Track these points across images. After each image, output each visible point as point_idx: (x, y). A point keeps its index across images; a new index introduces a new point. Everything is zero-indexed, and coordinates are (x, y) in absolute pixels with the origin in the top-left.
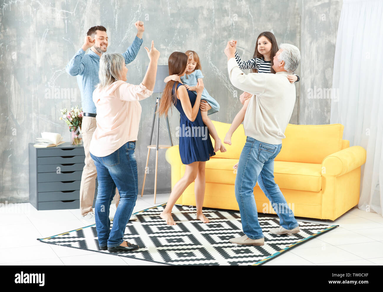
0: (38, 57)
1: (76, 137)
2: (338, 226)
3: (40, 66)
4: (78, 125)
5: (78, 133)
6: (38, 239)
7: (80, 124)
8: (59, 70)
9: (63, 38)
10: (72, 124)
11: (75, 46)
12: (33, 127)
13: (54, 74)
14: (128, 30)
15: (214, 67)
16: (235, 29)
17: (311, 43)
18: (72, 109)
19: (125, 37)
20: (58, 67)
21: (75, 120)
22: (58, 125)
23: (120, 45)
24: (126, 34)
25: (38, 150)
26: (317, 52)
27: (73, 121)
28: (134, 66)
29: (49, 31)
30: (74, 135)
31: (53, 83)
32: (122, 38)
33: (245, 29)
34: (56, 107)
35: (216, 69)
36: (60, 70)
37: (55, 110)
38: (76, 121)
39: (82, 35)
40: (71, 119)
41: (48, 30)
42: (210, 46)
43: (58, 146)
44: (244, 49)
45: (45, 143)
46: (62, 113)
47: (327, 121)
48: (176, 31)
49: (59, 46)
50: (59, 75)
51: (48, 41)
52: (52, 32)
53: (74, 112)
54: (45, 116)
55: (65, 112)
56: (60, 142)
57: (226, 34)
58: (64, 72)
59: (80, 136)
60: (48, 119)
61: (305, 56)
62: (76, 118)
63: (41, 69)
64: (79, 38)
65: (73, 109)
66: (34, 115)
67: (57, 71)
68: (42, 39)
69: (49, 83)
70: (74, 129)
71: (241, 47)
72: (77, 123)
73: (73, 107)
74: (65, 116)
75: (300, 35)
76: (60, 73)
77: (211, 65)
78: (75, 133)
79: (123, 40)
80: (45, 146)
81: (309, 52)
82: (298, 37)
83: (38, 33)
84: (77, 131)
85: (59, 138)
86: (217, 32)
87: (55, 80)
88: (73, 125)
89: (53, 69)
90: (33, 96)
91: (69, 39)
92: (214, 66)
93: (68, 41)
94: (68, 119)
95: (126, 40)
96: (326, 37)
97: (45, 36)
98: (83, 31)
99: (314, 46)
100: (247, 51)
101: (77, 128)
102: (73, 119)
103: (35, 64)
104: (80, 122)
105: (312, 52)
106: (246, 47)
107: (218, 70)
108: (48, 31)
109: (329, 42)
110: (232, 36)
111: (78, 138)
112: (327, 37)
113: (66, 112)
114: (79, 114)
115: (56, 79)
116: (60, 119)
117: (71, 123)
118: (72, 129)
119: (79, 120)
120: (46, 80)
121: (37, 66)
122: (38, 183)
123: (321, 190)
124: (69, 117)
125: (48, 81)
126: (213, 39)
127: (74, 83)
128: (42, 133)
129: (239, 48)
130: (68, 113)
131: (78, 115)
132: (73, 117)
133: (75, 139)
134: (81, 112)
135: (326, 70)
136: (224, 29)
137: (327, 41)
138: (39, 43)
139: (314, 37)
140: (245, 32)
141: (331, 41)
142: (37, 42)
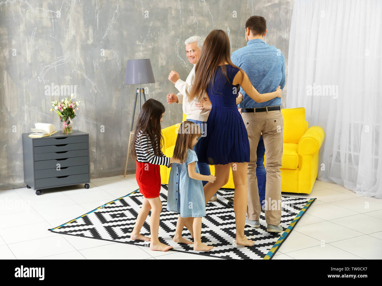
0: (28, 54)
1: (67, 126)
2: (316, 199)
3: (30, 62)
4: (68, 116)
5: (69, 122)
6: (49, 230)
7: (70, 114)
8: (47, 66)
9: (51, 36)
10: (63, 115)
11: (61, 43)
12: (26, 119)
13: (43, 69)
14: (108, 28)
15: (182, 61)
16: (198, 27)
18: (63, 101)
19: (106, 34)
20: (47, 63)
21: (66, 111)
22: (48, 116)
23: (101, 42)
24: (107, 31)
25: (34, 140)
27: (63, 112)
28: (114, 61)
29: (37, 29)
30: (64, 125)
31: (42, 78)
32: (103, 36)
33: (207, 27)
34: (45, 100)
35: (184, 62)
36: (49, 66)
37: (45, 102)
38: (67, 112)
39: (67, 33)
40: (62, 110)
41: (36, 29)
42: (178, 42)
43: (51, 135)
45: (38, 133)
46: (53, 105)
48: (149, 29)
49: (47, 43)
50: (48, 70)
51: (37, 39)
52: (40, 31)
53: (64, 104)
54: (37, 107)
55: (56, 103)
56: (53, 132)
57: (191, 31)
58: (52, 67)
59: (70, 125)
60: (39, 110)
62: (66, 109)
63: (31, 64)
64: (64, 36)
65: (64, 101)
66: (26, 107)
67: (45, 66)
68: (32, 37)
69: (39, 77)
70: (65, 119)
73: (63, 99)
74: (56, 108)
76: (49, 68)
77: (179, 58)
78: (66, 123)
79: (104, 37)
80: (40, 136)
83: (27, 32)
84: (68, 121)
85: (51, 128)
86: (184, 30)
87: (44, 75)
88: (63, 116)
89: (42, 64)
90: (24, 90)
91: (56, 37)
92: (181, 59)
93: (55, 38)
94: (59, 110)
95: (106, 37)
96: (277, 33)
97: (34, 35)
98: (68, 29)
101: (68, 118)
102: (64, 110)
103: (26, 60)
104: (70, 112)
107: (185, 63)
108: (36, 30)
109: (280, 37)
110: (196, 33)
111: (68, 127)
113: (57, 103)
114: (69, 105)
115: (45, 74)
116: (51, 110)
117: (62, 113)
118: (63, 120)
119: (69, 111)
120: (36, 75)
121: (27, 62)
122: (35, 170)
123: (298, 167)
124: (60, 108)
125: (38, 75)
126: (180, 36)
127: (62, 77)
128: (35, 124)
130: (59, 105)
131: (68, 107)
132: (65, 108)
133: (66, 128)
134: (71, 103)
136: (190, 27)
137: (278, 36)
138: (29, 41)
140: (206, 30)
141: (282, 36)
142: (27, 40)
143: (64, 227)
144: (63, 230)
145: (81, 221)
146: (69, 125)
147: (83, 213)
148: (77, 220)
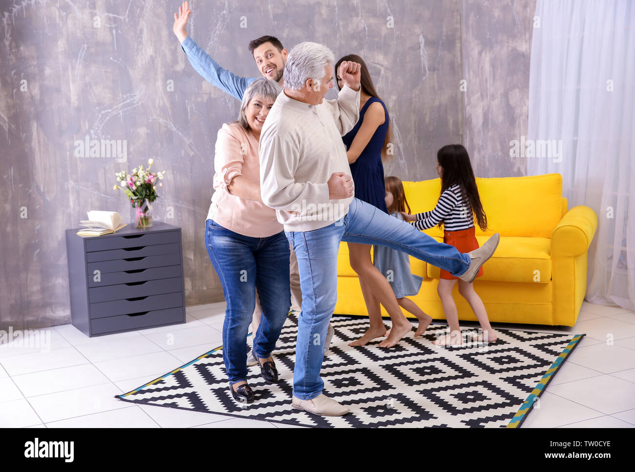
0: (73, 91)
1: (142, 215)
2: (585, 335)
3: (76, 105)
4: (145, 197)
5: (146, 209)
6: (117, 397)
7: (148, 194)
8: (106, 111)
9: (111, 58)
10: (136, 195)
11: (129, 70)
12: (71, 204)
13: (100, 116)
14: (211, 43)
16: (368, 36)
17: (480, 53)
18: (134, 171)
20: (106, 105)
21: (140, 189)
22: (109, 198)
24: (208, 48)
25: (87, 240)
26: (493, 66)
27: (136, 190)
28: (223, 99)
29: (88, 48)
30: (138, 213)
31: (98, 131)
33: (383, 35)
34: (105, 169)
36: (110, 110)
37: (105, 174)
38: (143, 191)
39: (140, 53)
40: (134, 188)
41: (86, 46)
43: (116, 232)
44: (382, 66)
45: (94, 228)
46: (118, 179)
47: (515, 170)
49: (105, 72)
50: (107, 118)
51: (87, 63)
52: (93, 50)
53: (138, 176)
54: (90, 184)
55: (124, 176)
56: (120, 225)
57: (355, 43)
58: (115, 113)
59: (148, 214)
60: (93, 189)
61: (472, 74)
62: (141, 185)
63: (78, 109)
64: (135, 58)
65: (136, 171)
66: (71, 184)
67: (103, 112)
68: (78, 61)
69: (92, 132)
70: (140, 204)
71: (378, 64)
72: (144, 193)
73: (136, 169)
74: (124, 184)
75: (461, 42)
76: (110, 114)
78: (141, 210)
80: (97, 233)
81: (478, 66)
82: (458, 45)
83: (71, 52)
84: (144, 207)
85: (116, 220)
86: (343, 42)
87: (101, 127)
88: (137, 197)
89: (97, 108)
90: (68, 153)
91: (120, 59)
93: (119, 62)
94: (128, 187)
96: (508, 42)
97: (83, 58)
98: (141, 46)
99: (487, 58)
100: (386, 68)
101: (144, 201)
102: (137, 188)
103: (69, 101)
104: (148, 191)
105: (482, 67)
106: (386, 63)
108: (86, 48)
109: (514, 50)
110: (365, 47)
111: (145, 216)
112: (511, 42)
113: (126, 176)
114: (146, 179)
115: (103, 124)
116: (115, 187)
117: (134, 193)
118: (136, 204)
119: (146, 189)
120: (87, 127)
121: (72, 105)
123: (551, 279)
124: (131, 184)
125: (90, 128)
127: (132, 131)
128: (88, 213)
129: (376, 65)
130: (129, 179)
131: (145, 181)
132: (138, 184)
133: (141, 219)
134: (149, 175)
135: (510, 93)
136: (353, 37)
137: (510, 49)
138: (73, 68)
139: (486, 44)
140: (382, 40)
141: (518, 48)
142: (70, 67)
143: (143, 392)
144: (140, 397)
145: (171, 381)
146: (147, 212)
147: (174, 366)
148: (165, 379)
